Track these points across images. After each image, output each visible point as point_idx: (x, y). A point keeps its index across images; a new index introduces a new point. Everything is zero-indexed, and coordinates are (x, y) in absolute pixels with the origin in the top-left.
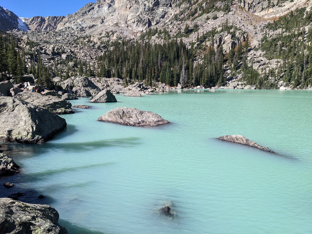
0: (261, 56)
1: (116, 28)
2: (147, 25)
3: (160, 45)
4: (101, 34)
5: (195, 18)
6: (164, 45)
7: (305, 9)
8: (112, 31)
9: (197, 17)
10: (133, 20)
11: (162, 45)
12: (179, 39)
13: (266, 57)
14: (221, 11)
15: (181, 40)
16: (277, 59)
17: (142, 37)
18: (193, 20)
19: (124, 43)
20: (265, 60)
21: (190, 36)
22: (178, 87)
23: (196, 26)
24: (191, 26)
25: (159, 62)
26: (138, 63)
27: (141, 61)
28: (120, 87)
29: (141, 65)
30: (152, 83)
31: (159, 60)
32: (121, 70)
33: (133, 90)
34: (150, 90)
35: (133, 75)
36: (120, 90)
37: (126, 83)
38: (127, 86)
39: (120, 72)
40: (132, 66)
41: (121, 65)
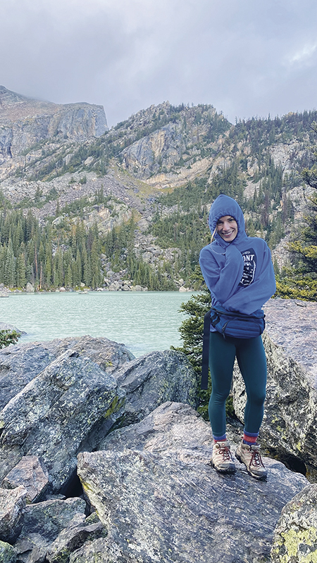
0: (152, 243)
5: (52, 178)
7: (206, 181)
9: (55, 176)
12: (26, 210)
13: (160, 245)
14: (92, 173)
15: (29, 214)
16: (173, 248)
18: (49, 180)
20: (157, 249)
21: (45, 207)
22: (26, 290)
23: (53, 191)
24: (45, 191)
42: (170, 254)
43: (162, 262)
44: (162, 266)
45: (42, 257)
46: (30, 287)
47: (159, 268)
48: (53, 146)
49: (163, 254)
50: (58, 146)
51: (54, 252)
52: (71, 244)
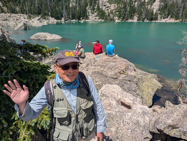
0: (106, 2)
13: (109, 3)
16: (114, 4)
20: (108, 4)
22: (62, 20)
25: (48, 4)
26: (35, 4)
27: (36, 3)
28: (26, 20)
29: (36, 5)
30: (45, 17)
31: (48, 2)
32: (23, 8)
33: (35, 22)
34: (46, 22)
35: (32, 12)
36: (27, 22)
37: (30, 18)
38: (31, 20)
39: (23, 10)
40: (31, 6)
41: (23, 5)
42: (113, 7)
43: (110, 10)
44: (110, 12)
45: (66, 8)
46: (63, 19)
47: (109, 12)
49: (110, 7)
51: (71, 6)
52: (76, 2)
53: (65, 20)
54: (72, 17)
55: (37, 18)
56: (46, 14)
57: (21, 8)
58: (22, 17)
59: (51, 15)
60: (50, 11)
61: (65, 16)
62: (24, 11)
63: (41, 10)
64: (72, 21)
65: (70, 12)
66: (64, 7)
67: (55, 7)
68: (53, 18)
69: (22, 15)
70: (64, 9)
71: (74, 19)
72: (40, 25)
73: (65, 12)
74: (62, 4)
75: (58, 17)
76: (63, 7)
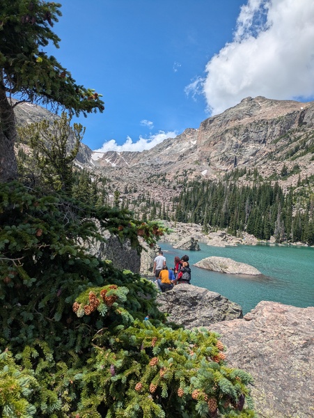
1: (195, 166)
2: (233, 164)
3: (248, 188)
4: (178, 172)
5: (296, 158)
6: (255, 188)
8: (190, 169)
9: (298, 156)
10: (216, 158)
11: (251, 187)
12: (273, 182)
15: (277, 184)
17: (227, 178)
18: (293, 160)
19: (204, 184)
21: (288, 179)
22: (270, 241)
23: (297, 167)
24: (290, 168)
25: (247, 208)
26: (220, 208)
27: (224, 206)
28: (199, 234)
29: (223, 210)
30: (236, 232)
31: (246, 206)
32: (199, 215)
33: (215, 239)
34: (234, 241)
35: (213, 221)
36: (199, 238)
37: (206, 231)
38: (207, 234)
39: (198, 217)
40: (213, 211)
41: (200, 209)
45: (283, 217)
46: (273, 240)
48: (298, 134)
50: (302, 134)
51: (294, 214)
52: (308, 208)
53: (277, 242)
54: (294, 235)
55: (219, 232)
56: (237, 227)
57: (196, 214)
58: (193, 229)
59: (248, 228)
60: (248, 221)
61: (279, 234)
62: (200, 218)
63: (229, 219)
64: (294, 244)
65: (292, 226)
66: (279, 216)
67: (260, 215)
68: (252, 235)
69: (194, 225)
70: (278, 220)
71: (300, 241)
72: (222, 246)
73: (278, 226)
74: (276, 210)
75: (263, 233)
76: (276, 215)
